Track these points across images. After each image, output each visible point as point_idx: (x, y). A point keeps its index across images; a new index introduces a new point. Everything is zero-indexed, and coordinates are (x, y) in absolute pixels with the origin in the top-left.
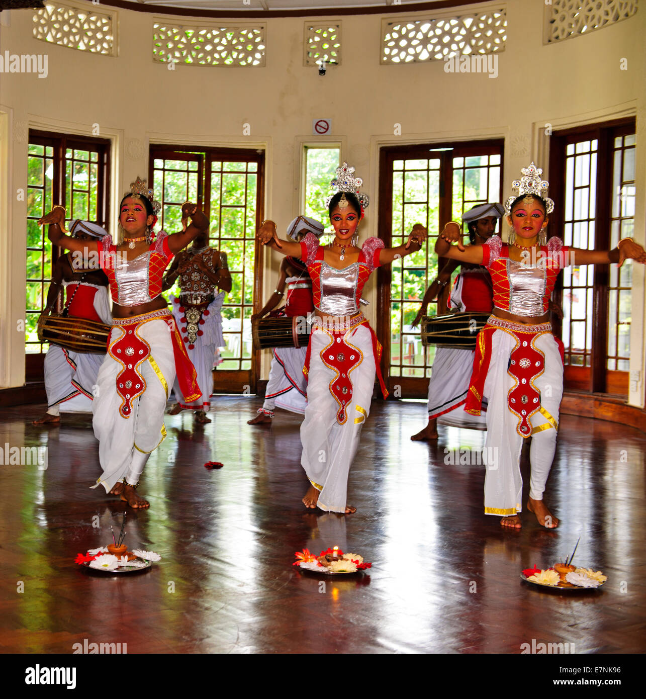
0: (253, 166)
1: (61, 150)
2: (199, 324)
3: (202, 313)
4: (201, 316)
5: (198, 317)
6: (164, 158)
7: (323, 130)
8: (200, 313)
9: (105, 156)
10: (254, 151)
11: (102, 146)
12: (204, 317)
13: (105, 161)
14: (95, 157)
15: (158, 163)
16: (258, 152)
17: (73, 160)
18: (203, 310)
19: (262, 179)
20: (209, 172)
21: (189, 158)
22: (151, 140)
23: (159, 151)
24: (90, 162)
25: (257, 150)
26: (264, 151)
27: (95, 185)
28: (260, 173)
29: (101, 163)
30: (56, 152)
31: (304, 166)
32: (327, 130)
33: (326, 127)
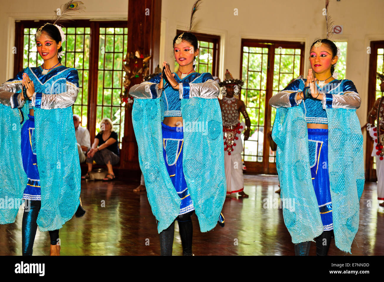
0: (298, 51)
2: (235, 140)
6: (249, 46)
7: (338, 31)
9: (217, 45)
10: (299, 43)
11: (215, 40)
13: (217, 48)
14: (211, 45)
15: (246, 49)
19: (303, 59)
20: (274, 54)
21: (263, 46)
22: (243, 36)
23: (246, 42)
24: (209, 48)
26: (304, 43)
27: (211, 61)
28: (302, 55)
29: (215, 49)
32: (340, 31)
33: (340, 30)
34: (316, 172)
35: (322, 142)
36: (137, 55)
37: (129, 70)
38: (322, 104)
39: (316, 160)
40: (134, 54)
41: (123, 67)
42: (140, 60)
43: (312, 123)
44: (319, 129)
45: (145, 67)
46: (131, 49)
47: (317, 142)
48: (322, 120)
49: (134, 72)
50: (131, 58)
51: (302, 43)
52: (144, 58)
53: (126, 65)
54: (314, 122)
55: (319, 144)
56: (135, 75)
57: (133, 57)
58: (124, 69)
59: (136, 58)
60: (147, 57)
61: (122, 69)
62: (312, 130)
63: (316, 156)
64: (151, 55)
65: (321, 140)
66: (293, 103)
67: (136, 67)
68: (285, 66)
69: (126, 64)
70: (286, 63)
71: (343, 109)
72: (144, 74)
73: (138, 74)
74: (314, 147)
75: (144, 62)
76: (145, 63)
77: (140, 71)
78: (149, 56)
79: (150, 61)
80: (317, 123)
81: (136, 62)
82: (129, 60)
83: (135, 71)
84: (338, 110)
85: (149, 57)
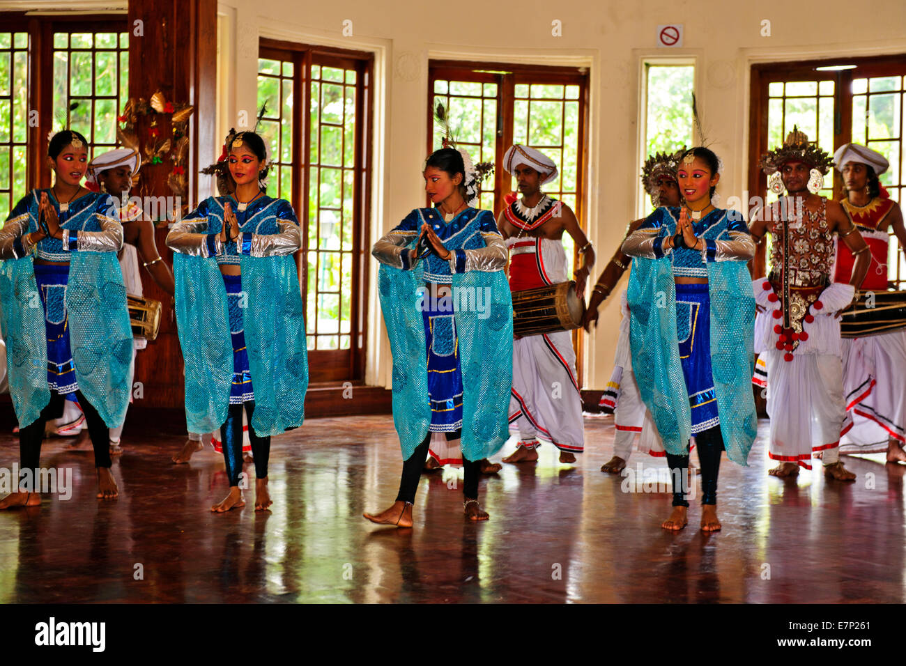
0: (573, 91)
1: (304, 67)
2: (804, 322)
3: (810, 303)
4: (808, 309)
5: (804, 310)
6: (449, 78)
7: (671, 41)
8: (807, 304)
9: (366, 76)
10: (575, 69)
11: (362, 63)
12: (813, 311)
13: (366, 83)
14: (352, 77)
15: (441, 86)
16: (580, 70)
17: (321, 81)
18: (812, 298)
19: (585, 110)
20: (511, 99)
21: (484, 79)
22: (431, 53)
23: (440, 70)
24: (344, 84)
25: (579, 68)
26: (588, 70)
28: (583, 102)
29: (360, 86)
30: (297, 71)
31: (643, 91)
32: (676, 40)
33: (676, 37)
34: (691, 348)
35: (699, 304)
36: (157, 104)
37: (136, 145)
38: (701, 256)
39: (690, 330)
40: (149, 102)
41: (119, 137)
42: (166, 117)
43: (683, 276)
44: (693, 285)
45: (179, 136)
46: (139, 89)
47: (692, 303)
48: (698, 272)
49: (149, 150)
50: (140, 112)
51: (582, 70)
52: (174, 113)
53: (126, 131)
54: (685, 274)
55: (695, 307)
56: (151, 157)
57: (144, 111)
58: (123, 140)
59: (154, 111)
60: (180, 109)
61: (117, 141)
62: (683, 286)
63: (690, 324)
64: (192, 103)
65: (696, 301)
66: (659, 254)
67: (154, 135)
68: (543, 129)
69: (127, 127)
70: (545, 123)
71: (730, 262)
72: (176, 155)
73: (158, 155)
74: (688, 311)
75: (176, 122)
76: (178, 125)
77: (165, 147)
78: (189, 106)
79: (191, 118)
80: (690, 276)
81: (154, 123)
82: (134, 119)
83: (151, 147)
84: (722, 263)
85: (187, 111)
